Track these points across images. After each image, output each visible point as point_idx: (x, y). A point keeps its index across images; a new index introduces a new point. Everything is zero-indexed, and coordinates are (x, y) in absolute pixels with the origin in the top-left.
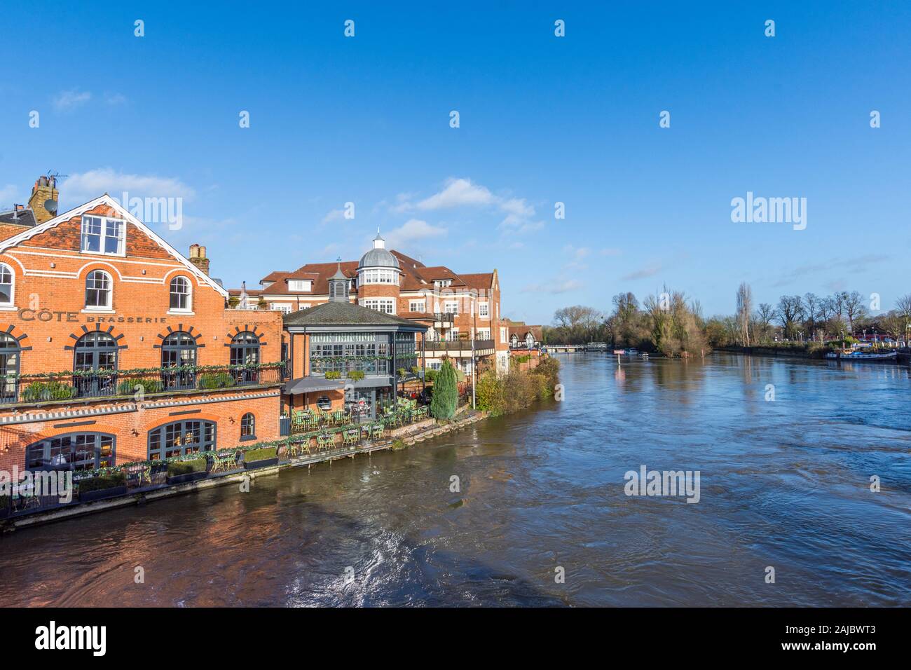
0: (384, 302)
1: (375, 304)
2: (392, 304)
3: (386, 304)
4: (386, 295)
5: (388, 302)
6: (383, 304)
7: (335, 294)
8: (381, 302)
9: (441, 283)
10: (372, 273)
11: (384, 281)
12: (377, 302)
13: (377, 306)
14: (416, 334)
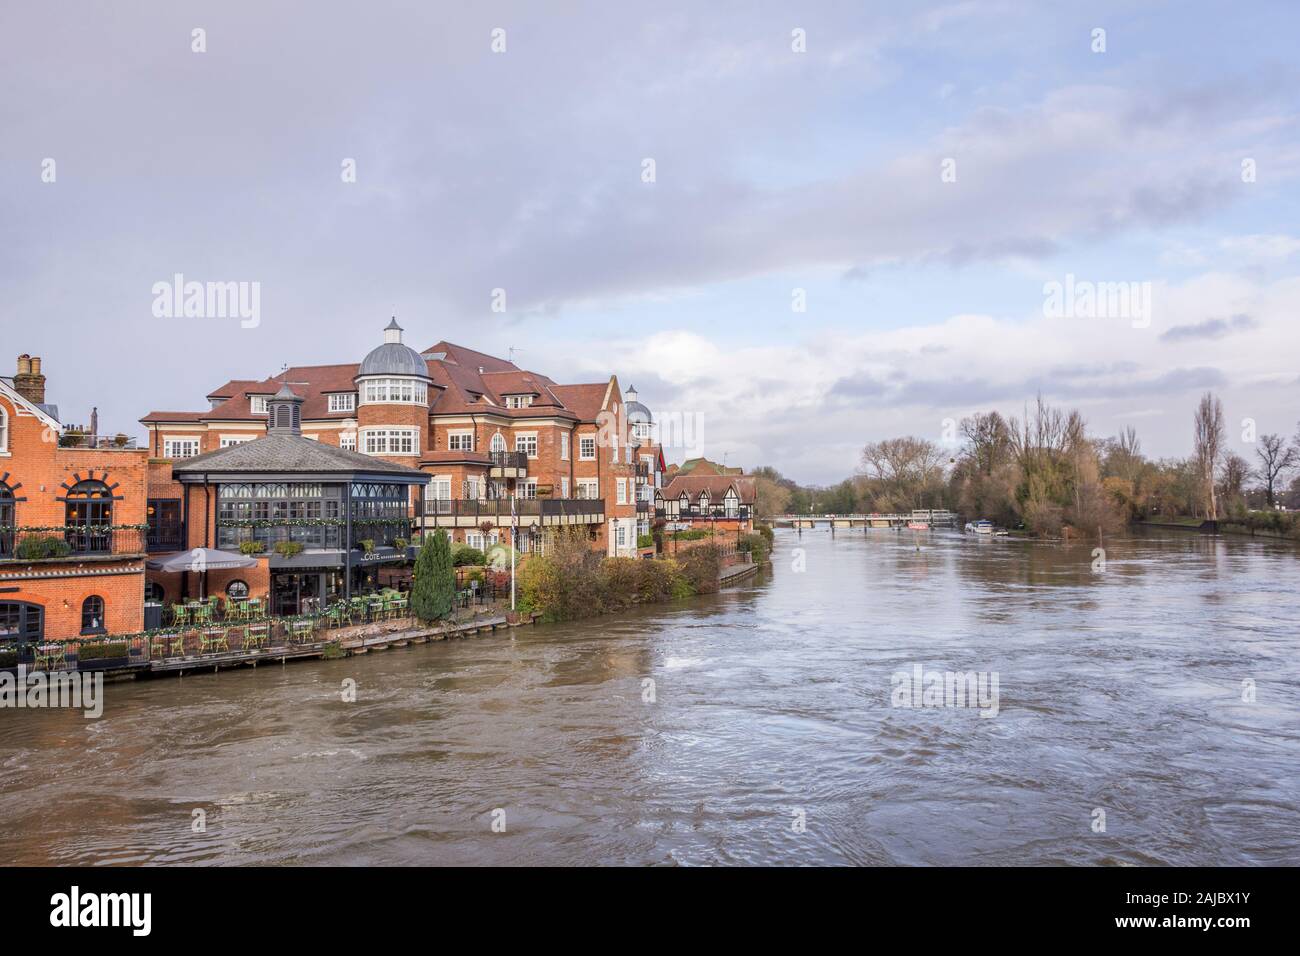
0: (397, 434)
1: (381, 437)
2: (412, 437)
3: (401, 437)
4: (400, 422)
5: (404, 434)
6: (394, 437)
7: (276, 424)
8: (392, 433)
9: (516, 400)
10: (376, 385)
11: (398, 398)
12: (384, 433)
13: (384, 440)
14: (410, 487)
